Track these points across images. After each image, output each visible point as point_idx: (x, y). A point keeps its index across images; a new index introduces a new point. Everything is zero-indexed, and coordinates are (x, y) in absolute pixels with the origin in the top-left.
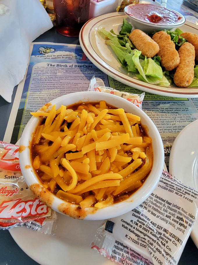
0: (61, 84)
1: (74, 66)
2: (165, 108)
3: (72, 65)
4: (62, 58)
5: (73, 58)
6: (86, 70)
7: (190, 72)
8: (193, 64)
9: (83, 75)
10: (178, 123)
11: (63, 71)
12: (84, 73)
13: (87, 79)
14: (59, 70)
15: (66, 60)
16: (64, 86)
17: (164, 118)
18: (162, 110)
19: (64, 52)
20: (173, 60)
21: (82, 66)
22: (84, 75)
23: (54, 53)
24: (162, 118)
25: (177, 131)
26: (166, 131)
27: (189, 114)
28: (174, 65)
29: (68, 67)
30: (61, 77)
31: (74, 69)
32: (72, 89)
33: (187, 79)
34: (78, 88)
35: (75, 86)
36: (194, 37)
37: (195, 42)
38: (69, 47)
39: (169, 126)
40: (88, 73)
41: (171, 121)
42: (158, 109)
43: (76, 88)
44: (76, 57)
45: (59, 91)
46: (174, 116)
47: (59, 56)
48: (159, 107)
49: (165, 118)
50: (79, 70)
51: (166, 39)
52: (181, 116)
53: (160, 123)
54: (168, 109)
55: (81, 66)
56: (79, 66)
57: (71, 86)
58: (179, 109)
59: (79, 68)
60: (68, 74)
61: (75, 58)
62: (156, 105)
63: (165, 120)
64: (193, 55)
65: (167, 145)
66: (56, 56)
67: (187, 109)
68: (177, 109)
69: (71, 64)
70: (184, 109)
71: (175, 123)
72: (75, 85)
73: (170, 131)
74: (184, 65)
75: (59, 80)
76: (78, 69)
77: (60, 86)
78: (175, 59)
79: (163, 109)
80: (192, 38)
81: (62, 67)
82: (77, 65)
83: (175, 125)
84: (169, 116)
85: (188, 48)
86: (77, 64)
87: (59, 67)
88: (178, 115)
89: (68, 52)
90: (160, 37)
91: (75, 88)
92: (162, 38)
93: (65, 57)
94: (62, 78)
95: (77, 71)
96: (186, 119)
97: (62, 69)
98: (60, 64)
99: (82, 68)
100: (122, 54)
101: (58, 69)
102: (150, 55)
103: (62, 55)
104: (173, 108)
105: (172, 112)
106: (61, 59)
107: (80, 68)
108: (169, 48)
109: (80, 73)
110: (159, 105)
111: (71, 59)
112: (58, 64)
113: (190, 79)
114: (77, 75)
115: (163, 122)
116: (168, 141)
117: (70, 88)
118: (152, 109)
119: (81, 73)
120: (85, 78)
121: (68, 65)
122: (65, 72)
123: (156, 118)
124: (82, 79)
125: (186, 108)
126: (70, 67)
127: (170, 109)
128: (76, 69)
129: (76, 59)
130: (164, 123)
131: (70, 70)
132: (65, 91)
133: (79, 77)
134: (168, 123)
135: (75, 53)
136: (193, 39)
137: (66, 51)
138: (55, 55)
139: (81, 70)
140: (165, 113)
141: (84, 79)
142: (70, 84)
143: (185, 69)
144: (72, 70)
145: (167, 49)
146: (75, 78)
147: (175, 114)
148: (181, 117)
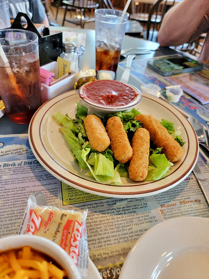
0: (5, 191)
1: (23, 164)
2: (121, 207)
3: (21, 163)
4: (11, 153)
5: (23, 152)
6: (37, 167)
7: (144, 165)
8: (146, 155)
9: (32, 175)
10: (136, 226)
11: (10, 171)
12: (35, 171)
13: (36, 179)
14: (5, 172)
15: (15, 156)
16: (9, 193)
17: (120, 222)
18: (118, 210)
19: (14, 145)
20: (125, 154)
21: (33, 163)
22: (34, 174)
23: (2, 148)
24: (118, 223)
25: (133, 238)
26: (121, 240)
27: (148, 212)
28: (126, 158)
29: (17, 166)
30: (7, 181)
31: (23, 168)
32: (18, 197)
33: (141, 175)
34: (25, 194)
35: (21, 192)
36: (149, 120)
37: (150, 125)
38: (20, 138)
39: (125, 232)
40: (39, 170)
41: (128, 224)
42: (114, 210)
43: (23, 194)
44: (27, 150)
45: (2, 202)
46: (132, 217)
47: (7, 151)
48: (115, 207)
49: (122, 222)
50: (29, 167)
51: (118, 128)
52: (139, 216)
53: (115, 230)
54: (125, 207)
55: (31, 163)
56: (29, 163)
57: (17, 192)
58: (137, 207)
59: (28, 165)
60: (15, 176)
61: (25, 152)
62: (112, 204)
63: (121, 225)
64: (147, 143)
65: (121, 262)
66: (4, 153)
67: (146, 205)
68: (135, 207)
69: (19, 162)
70: (143, 205)
71: (131, 227)
72: (22, 190)
73: (126, 239)
74: (137, 157)
75: (4, 186)
76: (27, 168)
77: (4, 194)
78: (126, 153)
79: (120, 208)
80: (147, 121)
81: (9, 167)
82: (26, 162)
83: (131, 231)
84: (126, 218)
85: (142, 135)
86: (27, 160)
87: (6, 167)
88: (135, 215)
89: (19, 145)
90: (113, 124)
91: (21, 194)
92: (114, 126)
93: (14, 152)
94: (7, 183)
95: (26, 170)
96: (144, 220)
97: (9, 169)
98: (7, 163)
99: (33, 164)
100: (74, 147)
101: (5, 170)
102: (100, 150)
103: (12, 150)
104: (130, 205)
105: (129, 211)
106: (10, 155)
107: (30, 165)
108: (120, 140)
109: (29, 173)
110: (116, 204)
111: (21, 154)
112: (5, 163)
113: (144, 174)
114: (26, 175)
115: (119, 227)
116: (122, 255)
117: (15, 195)
118: (108, 210)
119: (31, 171)
120: (34, 178)
121: (17, 162)
122: (12, 172)
123: (111, 224)
124: (31, 180)
125: (144, 204)
126: (18, 165)
127: (127, 207)
128: (25, 167)
129: (27, 153)
130: (119, 229)
131: (19, 170)
132: (9, 200)
133: (28, 177)
134: (124, 228)
135: (26, 146)
136: (148, 123)
137: (16, 144)
138: (2, 151)
139: (31, 168)
140: (121, 214)
141: (33, 180)
142: (15, 190)
143: (138, 162)
144: (21, 169)
145: (119, 140)
146: (23, 180)
147: (133, 214)
148: (139, 218)
